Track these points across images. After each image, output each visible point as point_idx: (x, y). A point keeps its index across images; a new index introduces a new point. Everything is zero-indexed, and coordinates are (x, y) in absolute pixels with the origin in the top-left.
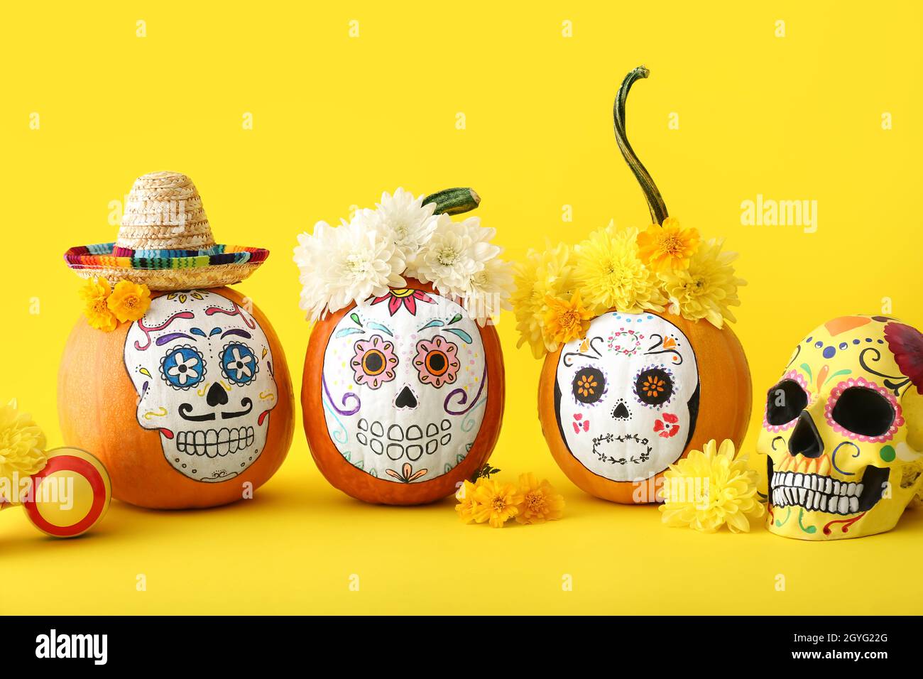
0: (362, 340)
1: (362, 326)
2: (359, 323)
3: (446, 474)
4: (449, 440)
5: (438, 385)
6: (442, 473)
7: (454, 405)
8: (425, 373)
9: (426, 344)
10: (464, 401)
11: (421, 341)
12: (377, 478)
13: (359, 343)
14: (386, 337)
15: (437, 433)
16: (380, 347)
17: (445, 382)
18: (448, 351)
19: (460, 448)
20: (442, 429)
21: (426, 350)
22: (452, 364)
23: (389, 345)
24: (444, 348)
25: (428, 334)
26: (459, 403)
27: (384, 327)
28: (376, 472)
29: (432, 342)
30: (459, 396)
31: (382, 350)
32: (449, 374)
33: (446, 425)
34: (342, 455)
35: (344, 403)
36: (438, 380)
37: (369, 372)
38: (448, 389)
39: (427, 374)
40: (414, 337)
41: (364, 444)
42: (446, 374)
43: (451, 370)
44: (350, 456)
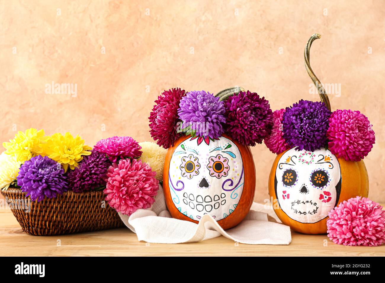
0: (185, 157)
1: (185, 150)
2: (184, 149)
3: (224, 218)
4: (225, 203)
5: (219, 177)
6: (222, 218)
7: (227, 186)
8: (212, 171)
9: (213, 158)
10: (232, 185)
11: (211, 157)
12: (193, 220)
13: (184, 158)
14: (195, 155)
15: (219, 199)
16: (193, 160)
17: (222, 176)
18: (224, 162)
19: (231, 206)
20: (221, 198)
21: (213, 161)
22: (225, 168)
23: (196, 159)
24: (222, 160)
25: (214, 154)
26: (229, 185)
27: (195, 150)
28: (192, 217)
29: (216, 157)
30: (230, 182)
31: (193, 161)
32: (224, 172)
33: (223, 196)
34: (177, 209)
35: (177, 185)
36: (219, 175)
37: (188, 171)
38: (224, 179)
39: (214, 172)
40: (208, 155)
41: (187, 204)
42: (223, 172)
43: (225, 170)
44: (181, 209)
